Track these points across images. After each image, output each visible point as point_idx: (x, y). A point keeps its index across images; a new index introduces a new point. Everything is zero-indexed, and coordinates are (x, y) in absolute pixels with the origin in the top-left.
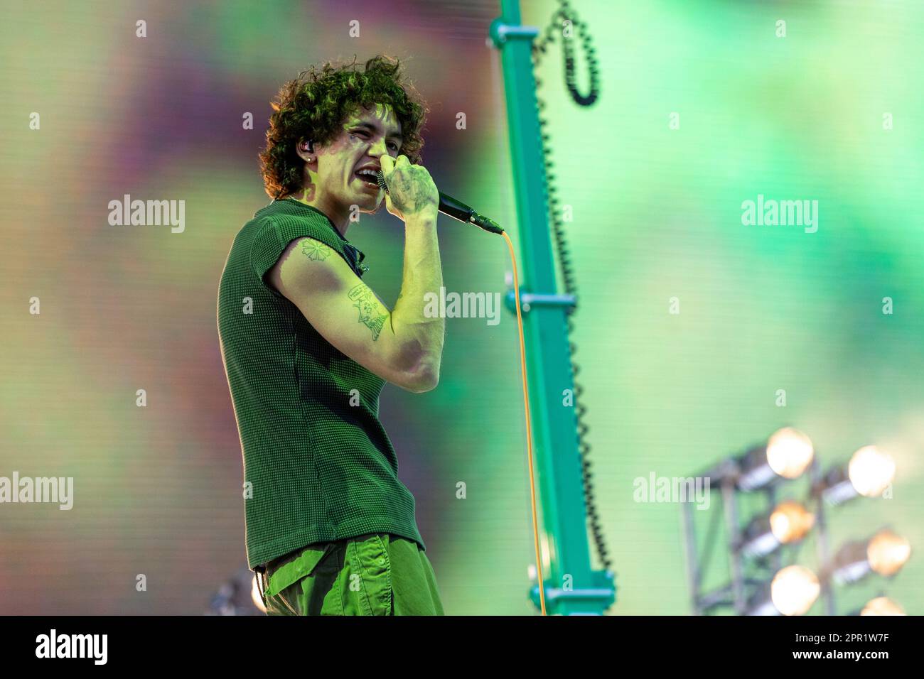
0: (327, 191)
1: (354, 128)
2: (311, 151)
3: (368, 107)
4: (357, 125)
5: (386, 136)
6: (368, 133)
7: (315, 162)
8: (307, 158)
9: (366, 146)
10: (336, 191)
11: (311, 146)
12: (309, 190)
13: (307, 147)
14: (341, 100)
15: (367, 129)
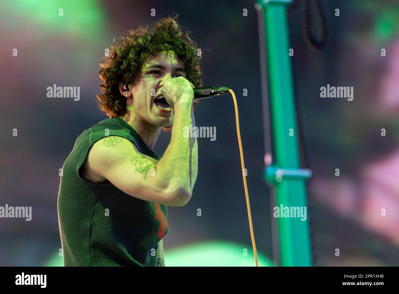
0: (139, 115)
1: (148, 70)
2: (128, 90)
3: (155, 54)
4: (150, 67)
5: (172, 71)
6: (158, 72)
7: (132, 97)
8: (126, 94)
9: (158, 80)
10: (144, 115)
11: (127, 87)
12: (128, 115)
13: (125, 88)
14: (138, 54)
15: (157, 69)
